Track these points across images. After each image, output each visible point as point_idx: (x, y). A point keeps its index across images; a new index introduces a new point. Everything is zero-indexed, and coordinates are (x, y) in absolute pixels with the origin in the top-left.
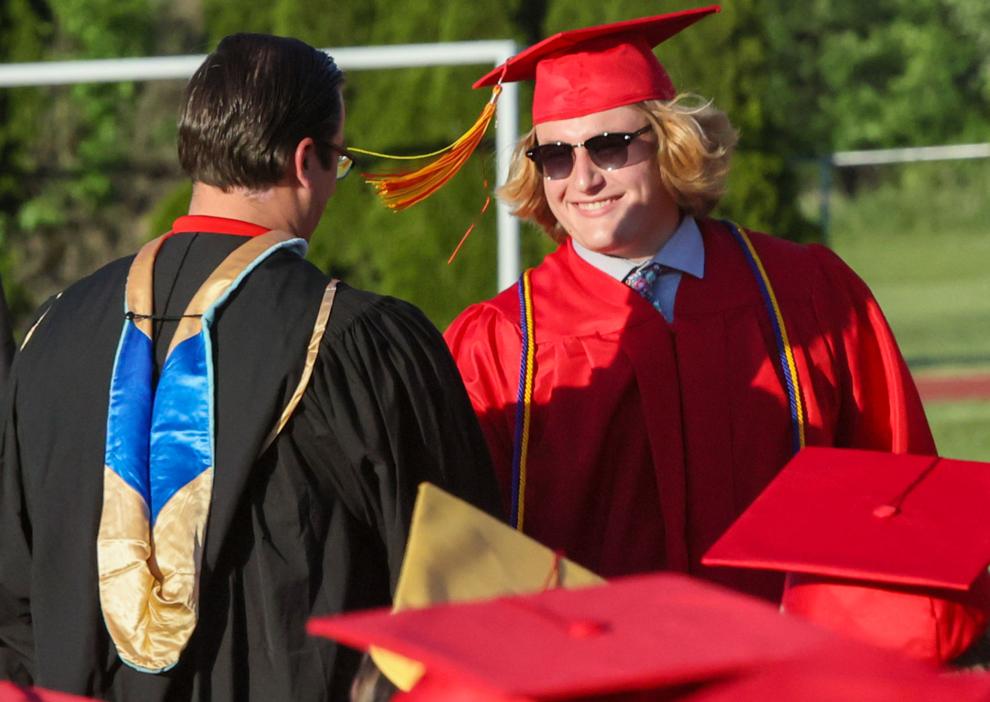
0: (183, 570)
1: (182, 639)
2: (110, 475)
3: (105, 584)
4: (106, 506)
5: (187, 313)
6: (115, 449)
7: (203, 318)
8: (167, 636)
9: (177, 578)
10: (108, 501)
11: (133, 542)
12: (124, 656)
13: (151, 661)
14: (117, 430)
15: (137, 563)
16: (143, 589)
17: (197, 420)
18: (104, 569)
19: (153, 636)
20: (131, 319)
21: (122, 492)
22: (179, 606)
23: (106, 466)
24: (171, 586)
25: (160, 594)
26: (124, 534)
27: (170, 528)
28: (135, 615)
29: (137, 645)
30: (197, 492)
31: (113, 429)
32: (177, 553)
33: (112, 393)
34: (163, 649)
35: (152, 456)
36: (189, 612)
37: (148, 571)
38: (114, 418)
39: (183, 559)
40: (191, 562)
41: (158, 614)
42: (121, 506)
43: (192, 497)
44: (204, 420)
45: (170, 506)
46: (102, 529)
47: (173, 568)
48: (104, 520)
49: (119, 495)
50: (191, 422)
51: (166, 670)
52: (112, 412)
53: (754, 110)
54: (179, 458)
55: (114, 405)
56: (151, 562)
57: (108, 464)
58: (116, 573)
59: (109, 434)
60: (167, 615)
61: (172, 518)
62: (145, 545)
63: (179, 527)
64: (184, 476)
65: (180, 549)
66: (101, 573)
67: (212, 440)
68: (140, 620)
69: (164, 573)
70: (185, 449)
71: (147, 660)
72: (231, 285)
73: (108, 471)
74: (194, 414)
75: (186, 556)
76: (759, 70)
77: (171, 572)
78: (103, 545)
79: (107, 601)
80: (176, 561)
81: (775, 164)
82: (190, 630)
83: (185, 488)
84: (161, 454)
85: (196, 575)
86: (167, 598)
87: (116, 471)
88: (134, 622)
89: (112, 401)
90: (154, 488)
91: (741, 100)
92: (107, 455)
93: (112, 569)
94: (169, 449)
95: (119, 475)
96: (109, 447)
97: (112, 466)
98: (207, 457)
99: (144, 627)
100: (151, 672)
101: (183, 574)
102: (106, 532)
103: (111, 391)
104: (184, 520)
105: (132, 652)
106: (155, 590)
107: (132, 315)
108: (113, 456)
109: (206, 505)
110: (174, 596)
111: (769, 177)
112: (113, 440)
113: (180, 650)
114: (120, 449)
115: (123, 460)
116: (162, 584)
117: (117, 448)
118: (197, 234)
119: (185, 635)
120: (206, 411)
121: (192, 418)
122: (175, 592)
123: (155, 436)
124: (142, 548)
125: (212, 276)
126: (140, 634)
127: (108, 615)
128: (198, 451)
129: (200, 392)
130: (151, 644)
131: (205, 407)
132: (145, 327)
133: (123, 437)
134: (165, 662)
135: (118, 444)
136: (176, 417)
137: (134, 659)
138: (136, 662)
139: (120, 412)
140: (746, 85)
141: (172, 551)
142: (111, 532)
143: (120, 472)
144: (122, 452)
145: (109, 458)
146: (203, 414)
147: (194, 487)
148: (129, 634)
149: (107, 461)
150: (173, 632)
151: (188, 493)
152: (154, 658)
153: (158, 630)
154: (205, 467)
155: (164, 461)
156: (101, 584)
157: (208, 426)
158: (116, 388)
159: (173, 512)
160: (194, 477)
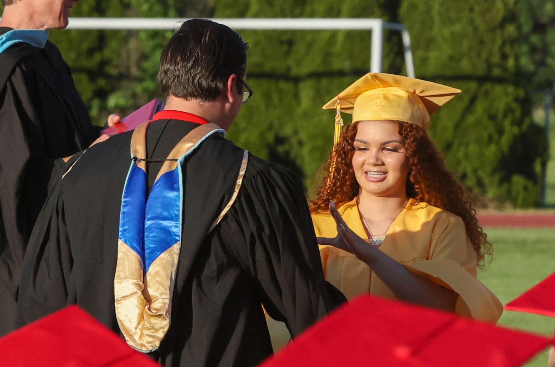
0: (163, 296)
1: (161, 335)
2: (121, 244)
3: (118, 304)
4: (119, 261)
5: (168, 158)
6: (125, 230)
7: (178, 162)
8: (154, 332)
9: (160, 300)
10: (121, 258)
11: (135, 281)
12: (130, 343)
13: (144, 346)
14: (126, 220)
15: (137, 292)
16: (140, 306)
17: (173, 215)
18: (118, 295)
19: (146, 332)
20: (135, 161)
21: (129, 254)
22: (160, 316)
23: (119, 239)
24: (156, 305)
25: (149, 309)
26: (130, 277)
27: (157, 273)
28: (135, 321)
29: (136, 337)
30: (172, 254)
31: (123, 219)
32: (161, 287)
33: (123, 200)
34: (150, 339)
35: (146, 234)
36: (166, 320)
37: (142, 297)
38: (124, 213)
39: (164, 291)
40: (168, 292)
41: (149, 321)
42: (128, 261)
43: (169, 257)
44: (177, 216)
45: (157, 261)
46: (117, 274)
47: (158, 295)
48: (118, 268)
49: (127, 255)
50: (170, 216)
51: (152, 351)
52: (122, 210)
53: (511, 63)
54: (163, 236)
55: (124, 206)
56: (145, 292)
57: (120, 238)
58: (125, 297)
59: (121, 222)
60: (154, 321)
61: (158, 268)
62: (141, 283)
63: (162, 273)
64: (165, 245)
65: (162, 285)
66: (116, 298)
67: (181, 227)
68: (138, 324)
69: (152, 298)
70: (166, 230)
71: (143, 345)
72: (194, 146)
73: (120, 242)
74: (171, 212)
75: (166, 289)
76: (514, 42)
77: (157, 297)
78: (117, 283)
79: (119, 313)
80: (160, 292)
81: (521, 93)
82: (166, 329)
83: (165, 252)
84: (152, 233)
85: (170, 299)
86: (154, 311)
87: (125, 242)
88: (135, 325)
89: (122, 204)
90: (147, 251)
91: (504, 57)
92: (120, 233)
93: (122, 296)
94: (157, 230)
95: (127, 244)
96: (120, 229)
97: (123, 239)
98: (178, 236)
99: (141, 327)
100: (145, 352)
101: (164, 298)
102: (119, 275)
103: (122, 198)
104: (165, 269)
105: (134, 341)
106: (147, 307)
107: (135, 159)
108: (123, 234)
109: (176, 261)
110: (158, 310)
111: (516, 100)
112: (123, 225)
113: (160, 340)
114: (128, 230)
115: (130, 237)
116: (150, 304)
117: (126, 229)
118: (170, 119)
119: (163, 332)
120: (178, 211)
121: (170, 214)
122: (158, 308)
123: (148, 223)
124: (139, 285)
125: (182, 141)
126: (139, 332)
127: (120, 321)
128: (173, 232)
129: (175, 200)
130: (145, 337)
131: (177, 208)
132: (142, 166)
133: (130, 224)
134: (152, 347)
135: (126, 228)
136: (161, 213)
137: (135, 345)
138: (136, 346)
139: (127, 210)
140: (507, 49)
141: (158, 286)
142: (122, 275)
143: (128, 243)
144: (129, 232)
145: (121, 235)
146: (176, 212)
147: (170, 251)
148: (132, 331)
149: (120, 237)
150: (157, 330)
151: (167, 255)
152: (146, 345)
153: (149, 329)
154: (176, 241)
155: (153, 237)
156: (116, 304)
157: (179, 218)
158: (125, 197)
159: (159, 265)
160: (171, 246)
